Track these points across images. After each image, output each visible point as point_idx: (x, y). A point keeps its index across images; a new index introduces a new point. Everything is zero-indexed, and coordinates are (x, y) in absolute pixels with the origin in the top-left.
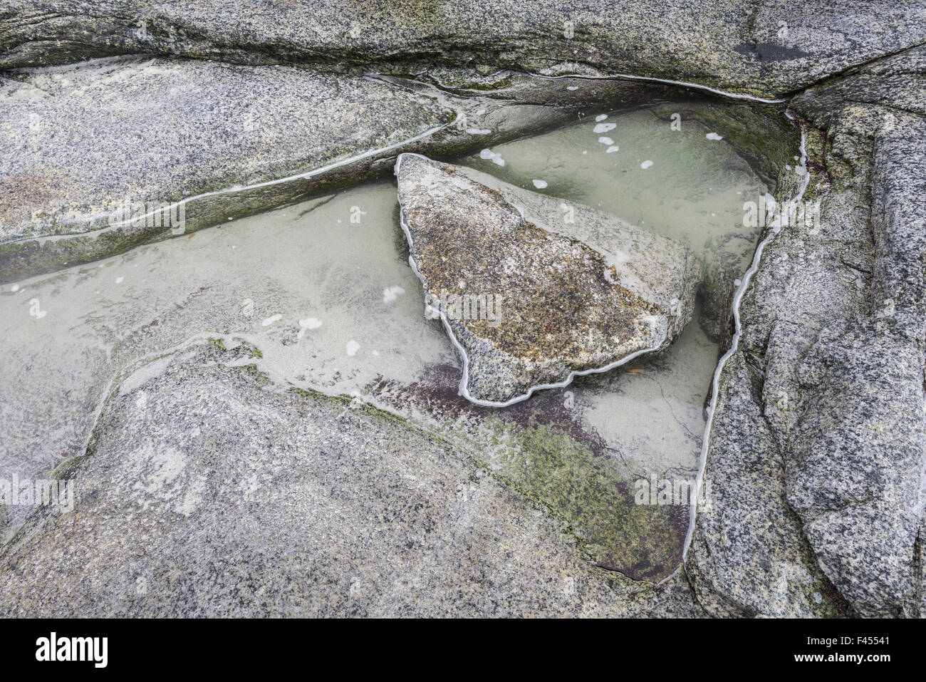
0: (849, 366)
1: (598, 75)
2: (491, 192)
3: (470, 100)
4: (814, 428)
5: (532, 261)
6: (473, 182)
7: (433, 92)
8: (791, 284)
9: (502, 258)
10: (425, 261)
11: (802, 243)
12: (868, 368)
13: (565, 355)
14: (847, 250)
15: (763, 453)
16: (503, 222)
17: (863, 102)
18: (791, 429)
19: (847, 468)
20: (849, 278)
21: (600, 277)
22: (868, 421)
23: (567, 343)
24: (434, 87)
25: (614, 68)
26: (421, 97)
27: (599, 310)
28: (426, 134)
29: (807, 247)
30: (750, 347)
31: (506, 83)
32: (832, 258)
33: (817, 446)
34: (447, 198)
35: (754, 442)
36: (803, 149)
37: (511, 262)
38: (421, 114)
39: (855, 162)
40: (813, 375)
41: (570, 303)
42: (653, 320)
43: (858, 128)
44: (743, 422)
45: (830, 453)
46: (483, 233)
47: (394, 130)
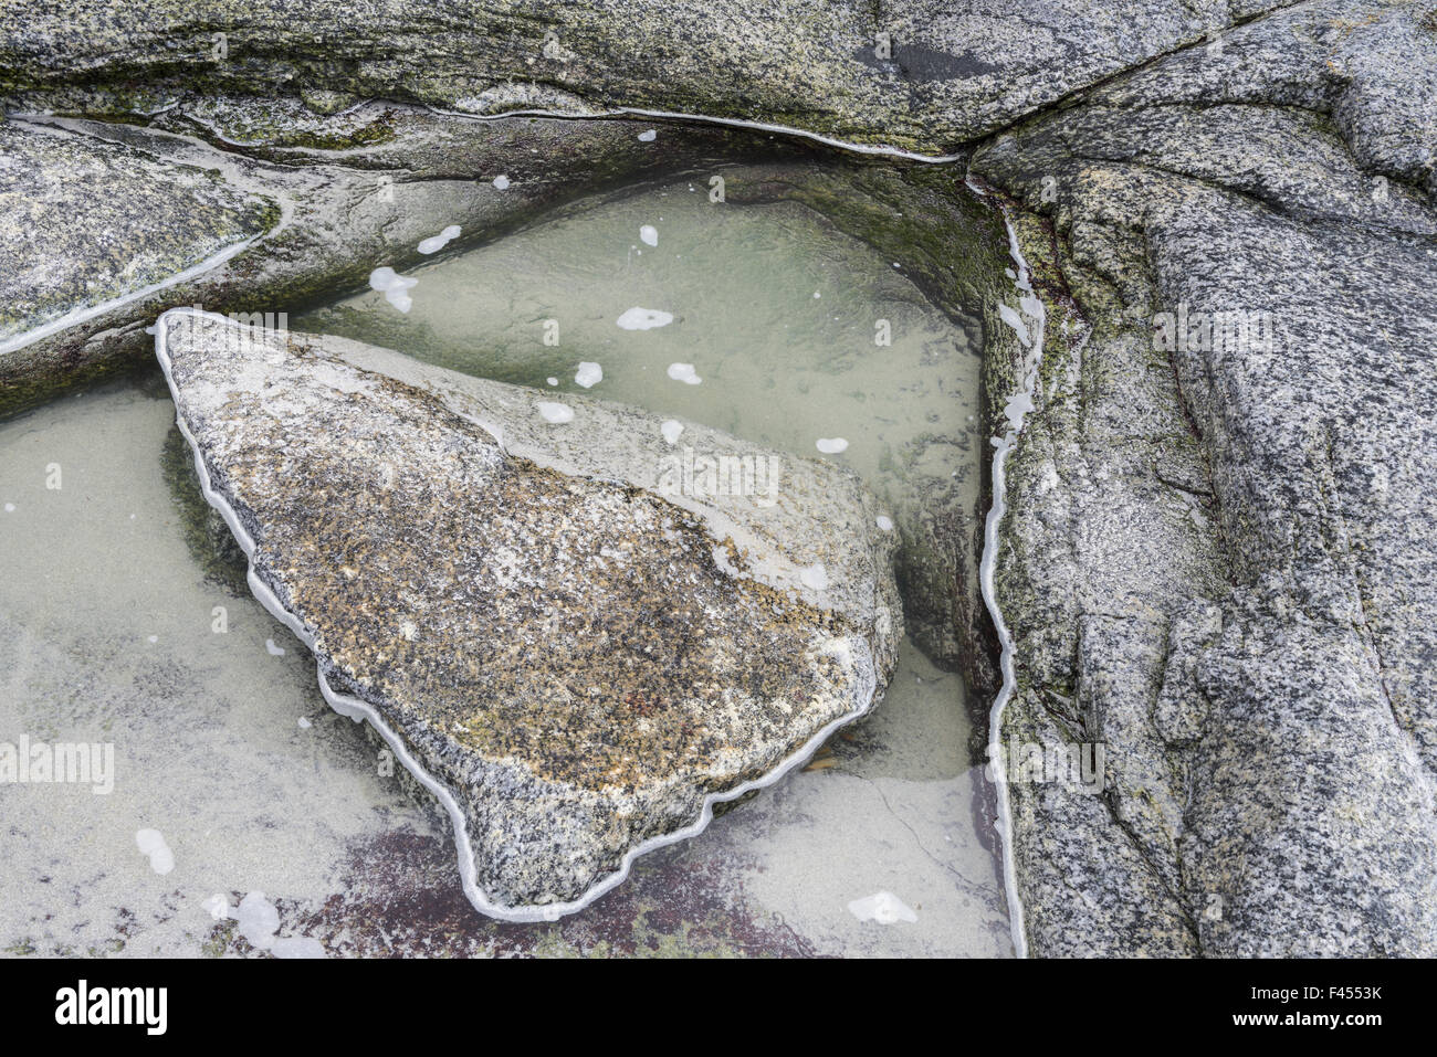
0: (1258, 696)
1: (585, 111)
2: (412, 392)
3: (303, 173)
4: (1231, 834)
5: (555, 549)
6: (363, 374)
7: (208, 158)
8: (1085, 534)
9: (486, 550)
10: (302, 584)
11: (1075, 447)
12: (1295, 695)
13: (692, 762)
14: (1158, 454)
15: (1143, 902)
16: (465, 465)
17: (1107, 159)
18: (1179, 842)
19: (1327, 908)
20: (1178, 510)
21: (708, 565)
22: (1334, 803)
23: (687, 732)
24: (203, 144)
25: (617, 95)
26: (180, 168)
27: (728, 643)
28: (213, 261)
29: (1089, 455)
30: (1046, 678)
31: (381, 130)
32: (1139, 474)
33: (1256, 871)
34: (314, 417)
35: (1120, 881)
36: (1016, 253)
37: (507, 558)
38: (194, 212)
39: (1122, 277)
40: (1187, 720)
41: (664, 636)
42: (842, 647)
43: (1112, 211)
44: (1088, 844)
45: (1286, 882)
46: (426, 497)
47: (131, 257)
